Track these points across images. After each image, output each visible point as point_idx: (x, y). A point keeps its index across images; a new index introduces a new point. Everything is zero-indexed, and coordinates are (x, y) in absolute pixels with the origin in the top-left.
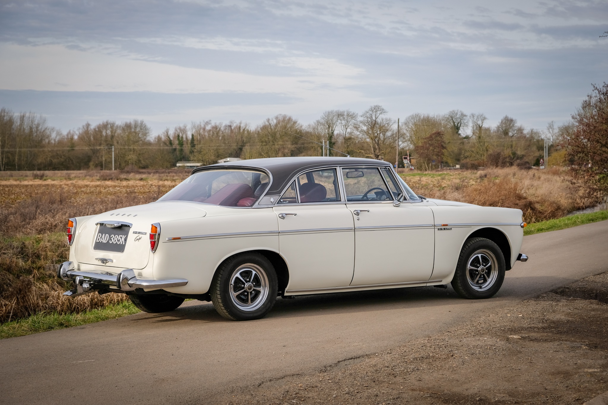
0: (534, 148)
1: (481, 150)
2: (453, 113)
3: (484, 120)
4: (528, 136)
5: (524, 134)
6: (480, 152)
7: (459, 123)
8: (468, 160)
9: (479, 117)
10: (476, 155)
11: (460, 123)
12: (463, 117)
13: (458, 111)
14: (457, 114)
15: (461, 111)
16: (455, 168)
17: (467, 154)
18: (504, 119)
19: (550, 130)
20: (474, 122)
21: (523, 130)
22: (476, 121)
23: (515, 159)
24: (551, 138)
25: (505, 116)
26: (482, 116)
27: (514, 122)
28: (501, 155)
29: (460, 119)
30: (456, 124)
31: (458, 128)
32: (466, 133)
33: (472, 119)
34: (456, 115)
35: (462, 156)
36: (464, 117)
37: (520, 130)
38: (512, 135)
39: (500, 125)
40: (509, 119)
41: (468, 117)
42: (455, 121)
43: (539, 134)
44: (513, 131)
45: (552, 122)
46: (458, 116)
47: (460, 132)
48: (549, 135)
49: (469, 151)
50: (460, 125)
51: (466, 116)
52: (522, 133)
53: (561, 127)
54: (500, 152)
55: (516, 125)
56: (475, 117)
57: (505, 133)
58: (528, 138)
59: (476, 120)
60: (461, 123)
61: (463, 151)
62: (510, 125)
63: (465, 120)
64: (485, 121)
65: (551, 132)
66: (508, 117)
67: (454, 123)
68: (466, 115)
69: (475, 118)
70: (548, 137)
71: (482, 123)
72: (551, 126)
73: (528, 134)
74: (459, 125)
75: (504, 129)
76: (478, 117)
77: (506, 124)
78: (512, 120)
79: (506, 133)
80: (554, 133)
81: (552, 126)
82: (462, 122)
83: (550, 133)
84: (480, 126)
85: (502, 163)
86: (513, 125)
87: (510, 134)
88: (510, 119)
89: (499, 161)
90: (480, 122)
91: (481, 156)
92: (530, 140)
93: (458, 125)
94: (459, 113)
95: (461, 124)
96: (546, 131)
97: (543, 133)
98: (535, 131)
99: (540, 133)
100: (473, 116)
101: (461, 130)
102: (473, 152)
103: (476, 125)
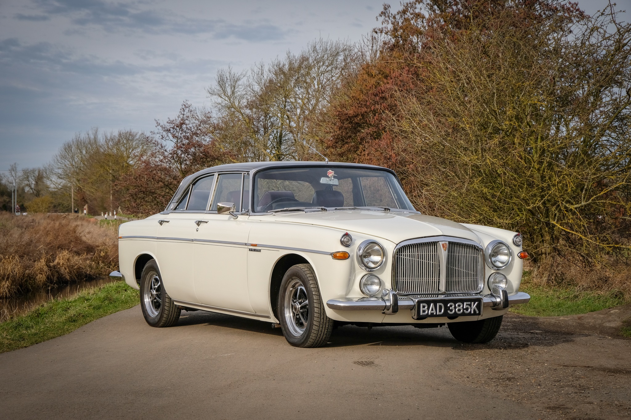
19: (13, 173)
24: (14, 181)
45: (15, 164)
48: (11, 179)
53: (26, 169)
65: (14, 175)
70: (10, 181)
80: (17, 176)
81: (14, 169)
83: (12, 176)
96: (7, 173)
97: (4, 176)
99: (2, 177)
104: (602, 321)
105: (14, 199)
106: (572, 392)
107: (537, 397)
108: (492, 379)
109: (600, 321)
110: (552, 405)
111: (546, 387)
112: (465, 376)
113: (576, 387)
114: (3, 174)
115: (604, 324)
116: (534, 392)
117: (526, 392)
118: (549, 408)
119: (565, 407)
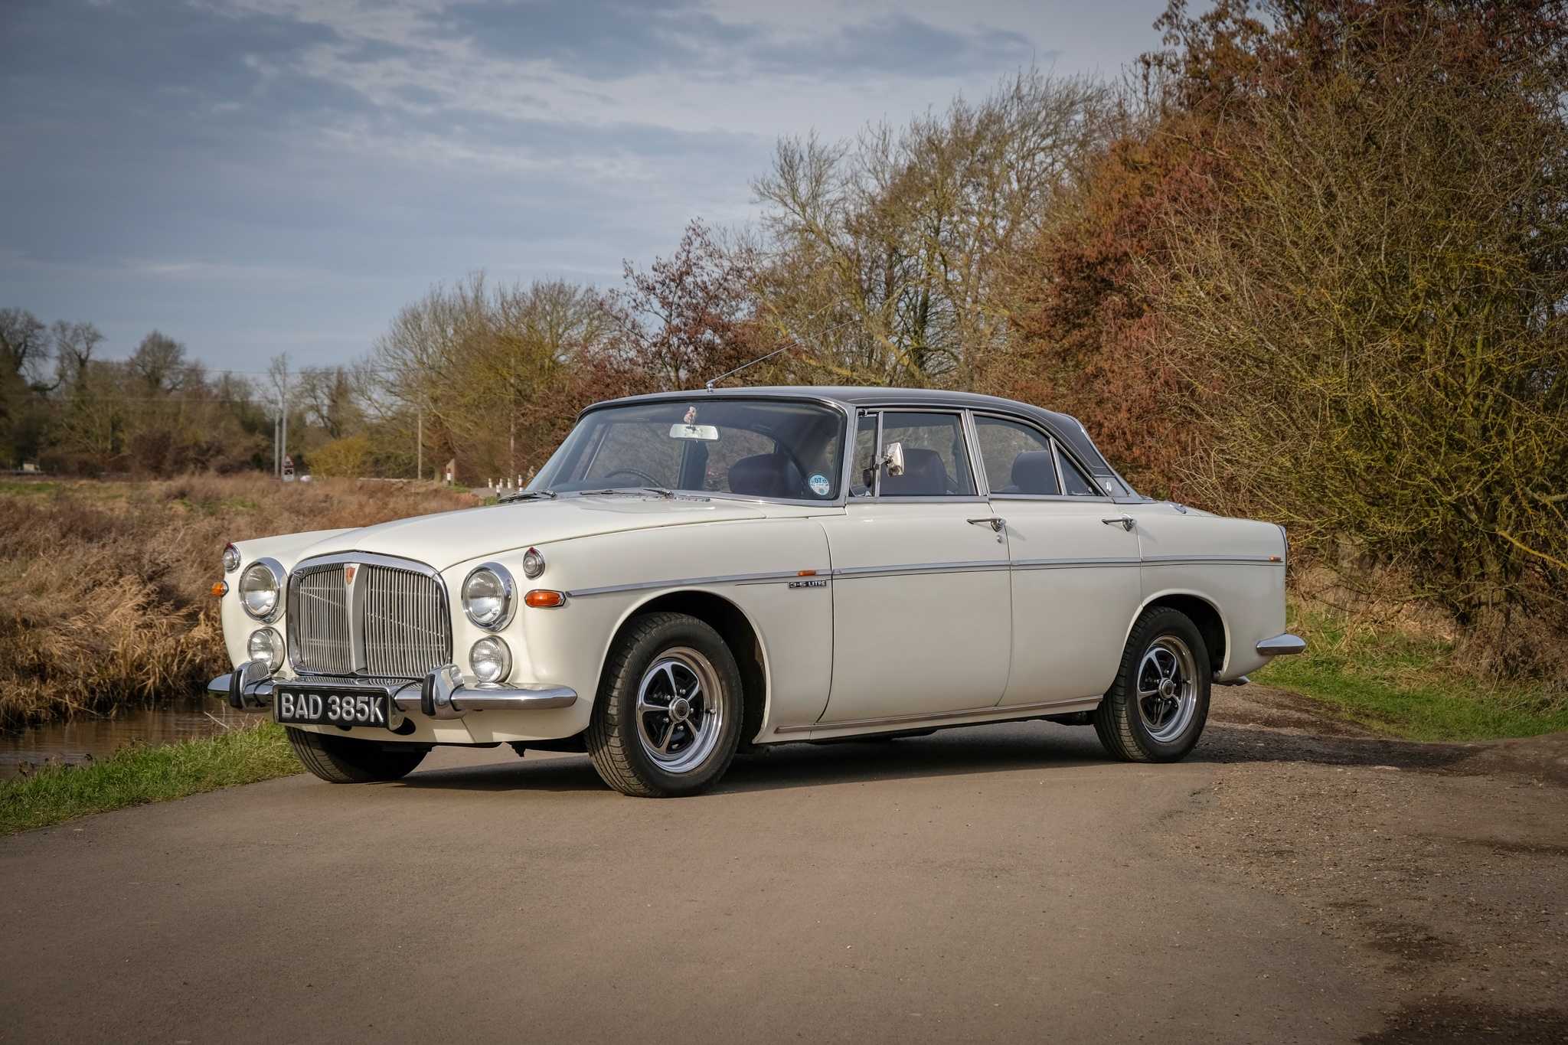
0: (235, 426)
1: (97, 424)
2: (5, 316)
3: (93, 341)
4: (215, 391)
5: (206, 386)
6: (93, 429)
7: (20, 345)
8: (59, 451)
9: (80, 331)
10: (81, 437)
11: (23, 346)
12: (32, 331)
13: (17, 311)
14: (15, 319)
15: (26, 314)
16: (19, 471)
17: (59, 434)
18: (149, 341)
19: (278, 377)
20: (62, 345)
21: (203, 372)
22: (71, 344)
23: (211, 452)
24: (280, 398)
25: (150, 332)
26: (88, 329)
27: (178, 351)
28: (172, 441)
29: (22, 336)
30: (11, 347)
31: (19, 363)
32: (40, 375)
33: (60, 337)
34: (13, 324)
35: (42, 439)
36: (36, 331)
37: (195, 373)
38: (170, 387)
39: (138, 357)
40: (164, 341)
41: (49, 331)
42: (8, 340)
43: (245, 385)
44: (172, 377)
45: (283, 356)
46: (17, 326)
47: (22, 371)
48: (273, 392)
49: (62, 425)
50: (24, 352)
51: (40, 327)
52: (199, 382)
53: (309, 369)
54: (169, 433)
55: (183, 358)
56: (67, 333)
57: (151, 381)
58: (216, 396)
59: (71, 339)
60: (26, 346)
61: (45, 426)
62: (165, 358)
63: (37, 338)
64: (96, 345)
65: (280, 383)
66: (160, 335)
67: (6, 345)
68: (43, 323)
69: (69, 334)
70: (270, 397)
71: (89, 349)
72: (279, 368)
73: (216, 386)
74: (20, 351)
75: (148, 369)
76: (76, 333)
77: (154, 355)
78: (170, 347)
79: (154, 379)
80: (289, 386)
81: (282, 368)
82: (29, 344)
83: (276, 385)
84: (83, 357)
85: (176, 463)
86: (176, 358)
87: (166, 383)
88: (166, 342)
89: (165, 456)
90: (81, 347)
91: (97, 441)
92: (222, 404)
93: (16, 352)
94: (20, 319)
95: (25, 348)
96: (265, 379)
97: (257, 385)
98: (237, 379)
99: (250, 386)
100: (63, 327)
101: (27, 366)
102: (72, 428)
103: (69, 354)
104: (1555, 754)
105: (280, 441)
106: (1395, 879)
107: (1320, 886)
108: (1244, 852)
109: (1550, 754)
110: (1342, 900)
111: (1346, 869)
112: (1193, 846)
113: (1407, 871)
114: (254, 379)
115: (1559, 761)
116: (1319, 876)
117: (1302, 876)
118: (1335, 905)
119: (1367, 903)
